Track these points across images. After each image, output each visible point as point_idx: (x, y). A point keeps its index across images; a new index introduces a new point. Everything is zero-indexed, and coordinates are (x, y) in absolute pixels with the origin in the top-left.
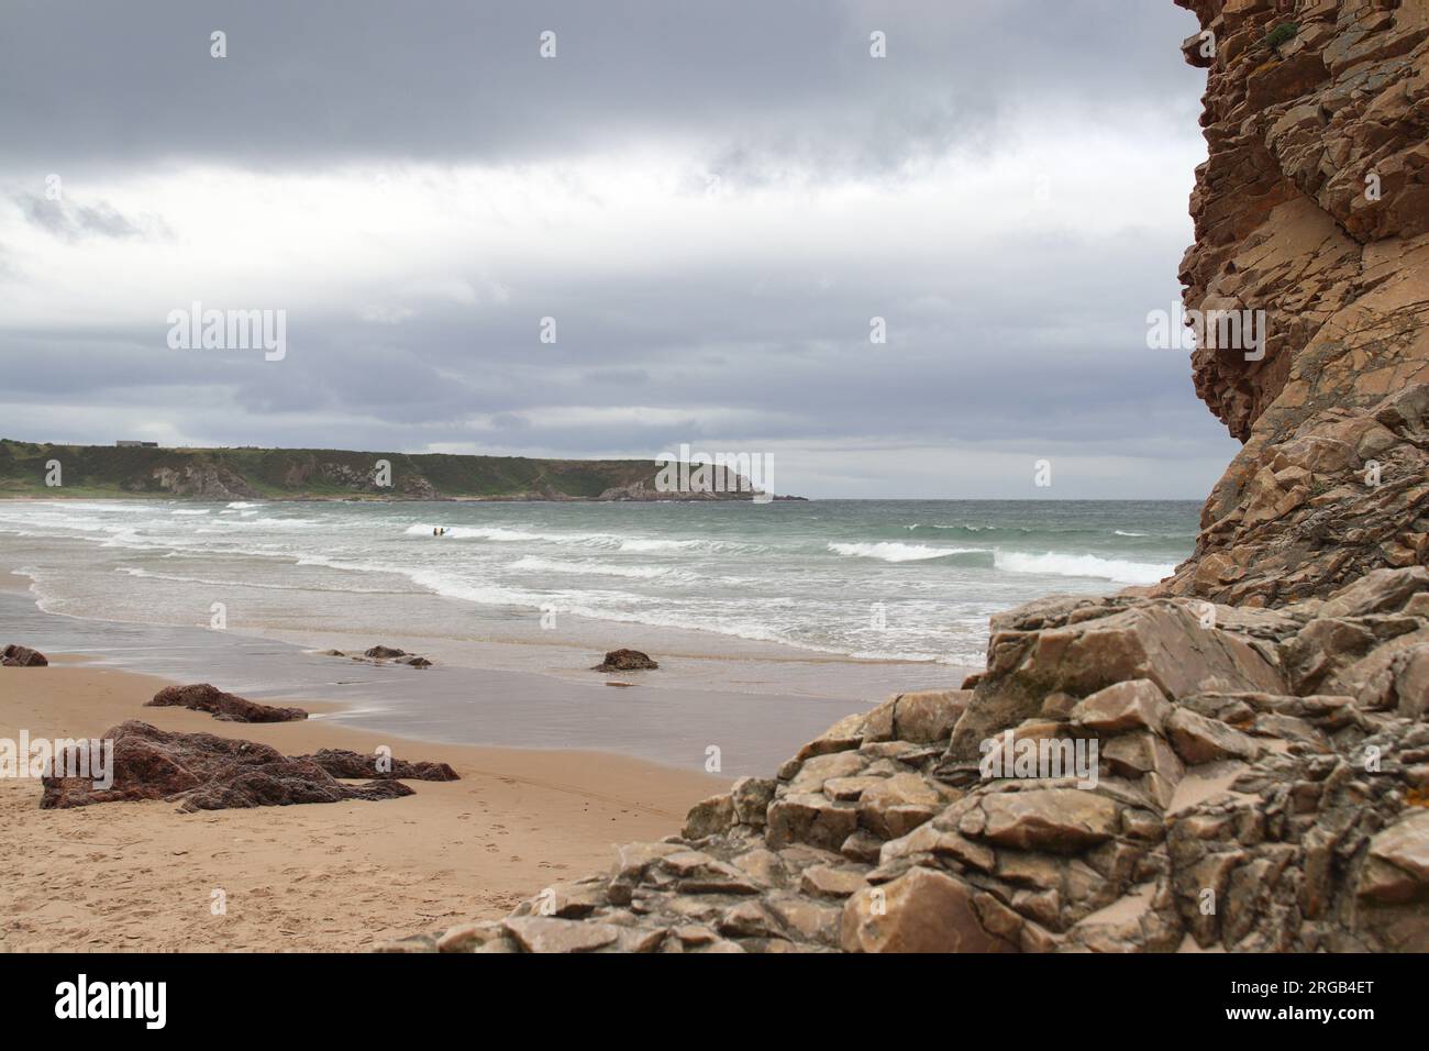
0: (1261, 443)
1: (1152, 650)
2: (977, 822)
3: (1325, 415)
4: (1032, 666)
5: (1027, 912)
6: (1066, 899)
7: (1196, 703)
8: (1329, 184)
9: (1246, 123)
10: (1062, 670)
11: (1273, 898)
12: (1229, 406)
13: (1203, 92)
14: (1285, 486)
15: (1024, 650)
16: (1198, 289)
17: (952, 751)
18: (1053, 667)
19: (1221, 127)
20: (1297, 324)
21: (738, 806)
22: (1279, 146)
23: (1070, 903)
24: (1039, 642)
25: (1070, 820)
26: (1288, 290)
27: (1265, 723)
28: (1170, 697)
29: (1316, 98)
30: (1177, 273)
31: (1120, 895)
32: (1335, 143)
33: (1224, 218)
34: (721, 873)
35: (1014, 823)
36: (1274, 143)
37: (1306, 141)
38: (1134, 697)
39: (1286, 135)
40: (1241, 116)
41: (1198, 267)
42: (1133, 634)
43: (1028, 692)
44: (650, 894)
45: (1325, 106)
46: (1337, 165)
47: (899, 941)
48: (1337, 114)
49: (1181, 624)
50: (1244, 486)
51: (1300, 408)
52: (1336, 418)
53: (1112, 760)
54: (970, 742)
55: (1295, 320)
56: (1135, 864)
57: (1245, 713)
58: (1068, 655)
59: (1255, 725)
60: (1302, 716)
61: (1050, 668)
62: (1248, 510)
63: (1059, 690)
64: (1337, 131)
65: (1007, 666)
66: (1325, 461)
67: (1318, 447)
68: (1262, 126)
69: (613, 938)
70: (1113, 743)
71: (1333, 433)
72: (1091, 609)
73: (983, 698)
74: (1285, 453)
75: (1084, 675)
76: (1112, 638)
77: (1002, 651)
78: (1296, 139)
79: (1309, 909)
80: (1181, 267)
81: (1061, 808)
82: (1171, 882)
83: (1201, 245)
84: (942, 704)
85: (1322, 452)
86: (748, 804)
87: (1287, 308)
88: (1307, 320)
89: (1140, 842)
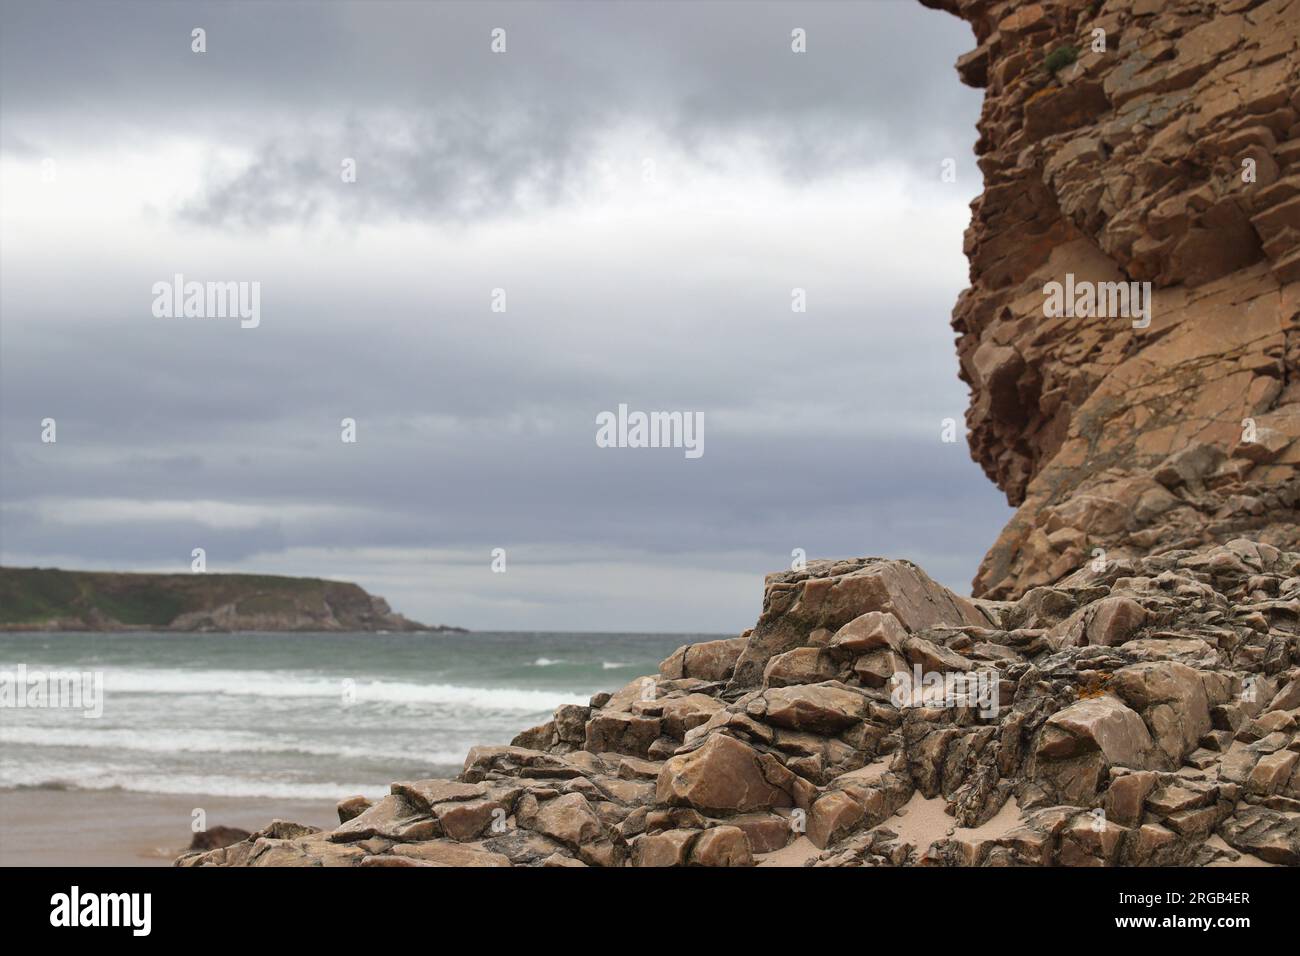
0: (1036, 506)
1: (894, 592)
2: (760, 706)
3: (1104, 476)
4: (800, 608)
5: (799, 770)
6: (827, 762)
7: (928, 635)
8: (1109, 225)
9: (1023, 154)
10: (823, 609)
11: (978, 761)
12: (1006, 471)
13: (977, 117)
14: (1058, 549)
15: (794, 596)
16: (972, 337)
17: (735, 680)
18: (816, 608)
19: (998, 157)
20: (1075, 378)
21: (559, 727)
22: (1057, 182)
23: (829, 765)
24: (806, 588)
25: (831, 705)
26: (1067, 340)
27: (980, 649)
28: (908, 630)
29: (1097, 130)
30: (949, 318)
31: (867, 762)
32: (1115, 180)
33: (1000, 259)
34: (556, 763)
35: (789, 705)
36: (1052, 177)
37: (1086, 177)
38: (879, 623)
39: (1065, 169)
40: (1018, 146)
41: (972, 312)
42: (879, 578)
43: (797, 630)
44: (501, 776)
45: (1107, 140)
46: (1118, 204)
47: (703, 786)
48: (1118, 149)
49: (917, 579)
50: (1018, 552)
51: (1078, 469)
52: (1115, 478)
53: (862, 672)
54: (750, 672)
55: (1074, 372)
56: (878, 741)
57: (965, 640)
58: (828, 597)
59: (973, 650)
60: (1009, 645)
61: (814, 609)
62: (1021, 576)
63: (822, 627)
64: (1118, 168)
65: (781, 610)
66: (1100, 522)
67: (1092, 507)
68: (1040, 157)
69: (483, 792)
70: (863, 659)
71: (1107, 494)
72: (847, 566)
73: (761, 637)
74: (1059, 513)
75: (842, 612)
76: (862, 582)
77: (776, 597)
78: (1074, 174)
79: (1005, 770)
80: (955, 312)
81: (822, 697)
82: (906, 753)
83: (975, 288)
84: (725, 648)
85: (1097, 512)
86: (567, 725)
87: (1066, 359)
88: (1087, 373)
89: (882, 725)
